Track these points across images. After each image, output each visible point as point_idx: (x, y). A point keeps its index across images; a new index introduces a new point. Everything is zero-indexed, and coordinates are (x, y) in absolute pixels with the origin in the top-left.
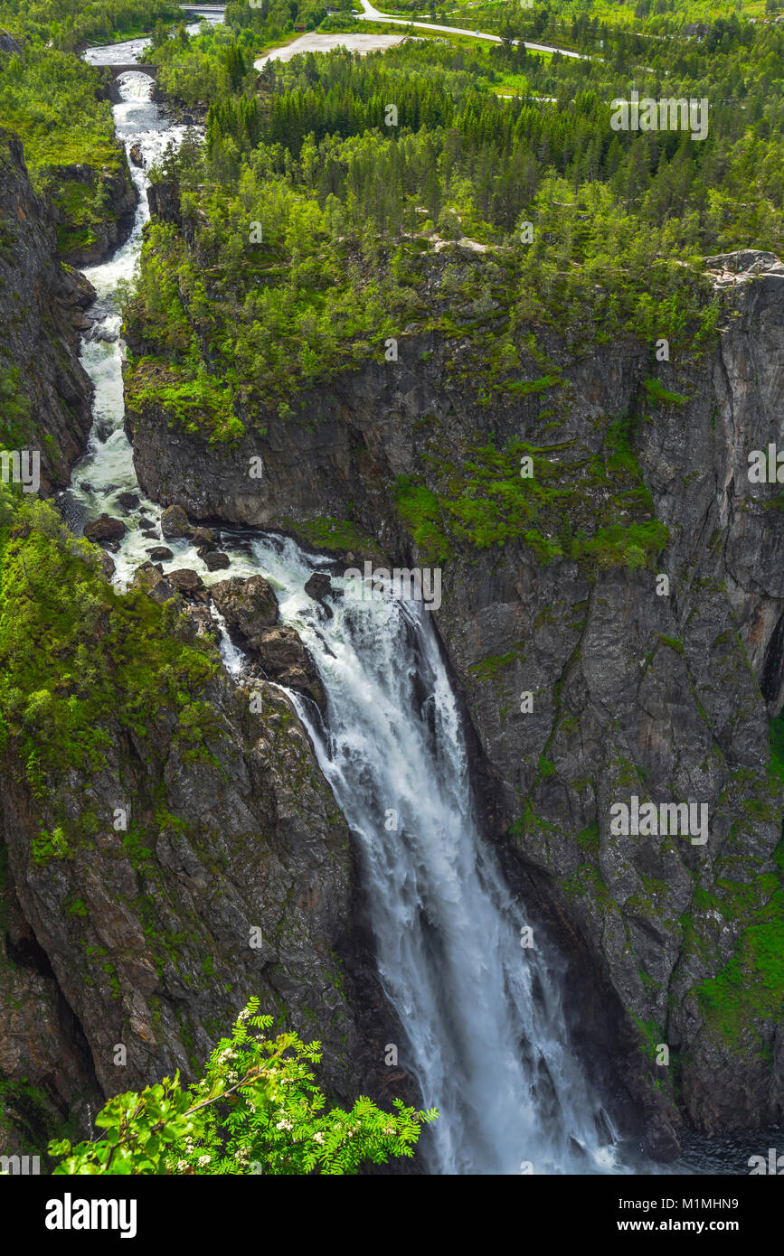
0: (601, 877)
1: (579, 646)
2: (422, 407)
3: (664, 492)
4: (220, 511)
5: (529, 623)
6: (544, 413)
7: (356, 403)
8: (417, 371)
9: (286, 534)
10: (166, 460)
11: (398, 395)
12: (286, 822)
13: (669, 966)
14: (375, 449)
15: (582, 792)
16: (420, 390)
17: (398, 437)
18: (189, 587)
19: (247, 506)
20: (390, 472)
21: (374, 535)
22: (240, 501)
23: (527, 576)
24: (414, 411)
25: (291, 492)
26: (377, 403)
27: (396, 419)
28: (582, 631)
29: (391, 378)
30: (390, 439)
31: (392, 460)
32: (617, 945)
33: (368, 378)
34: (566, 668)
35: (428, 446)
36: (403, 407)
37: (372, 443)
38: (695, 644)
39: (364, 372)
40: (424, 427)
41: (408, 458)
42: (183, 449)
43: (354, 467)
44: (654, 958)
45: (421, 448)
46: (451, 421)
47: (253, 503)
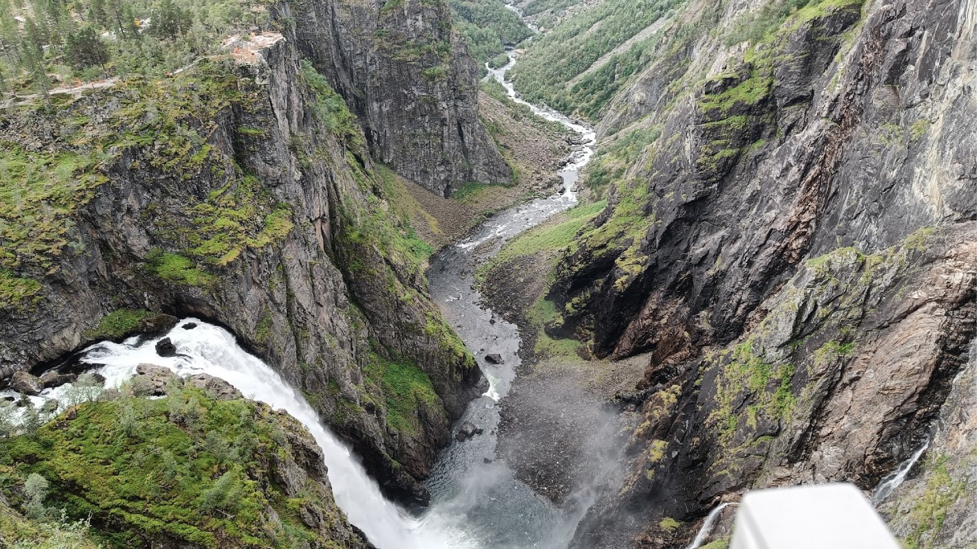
0: (348, 400)
1: (288, 290)
4: (41, 358)
5: (265, 293)
6: (214, 168)
7: (99, 221)
8: (131, 178)
11: (124, 201)
13: (378, 420)
14: (120, 248)
15: (321, 365)
16: (136, 191)
17: (134, 230)
19: (64, 339)
20: (136, 259)
21: (144, 305)
22: (56, 340)
23: (256, 267)
24: (136, 207)
25: (84, 311)
26: (113, 214)
27: (127, 219)
29: (116, 191)
30: (129, 235)
31: (133, 248)
34: (289, 306)
35: (156, 226)
36: (129, 208)
37: (116, 245)
40: (148, 214)
41: (145, 241)
43: (109, 270)
45: (152, 229)
46: (168, 200)
47: (67, 333)
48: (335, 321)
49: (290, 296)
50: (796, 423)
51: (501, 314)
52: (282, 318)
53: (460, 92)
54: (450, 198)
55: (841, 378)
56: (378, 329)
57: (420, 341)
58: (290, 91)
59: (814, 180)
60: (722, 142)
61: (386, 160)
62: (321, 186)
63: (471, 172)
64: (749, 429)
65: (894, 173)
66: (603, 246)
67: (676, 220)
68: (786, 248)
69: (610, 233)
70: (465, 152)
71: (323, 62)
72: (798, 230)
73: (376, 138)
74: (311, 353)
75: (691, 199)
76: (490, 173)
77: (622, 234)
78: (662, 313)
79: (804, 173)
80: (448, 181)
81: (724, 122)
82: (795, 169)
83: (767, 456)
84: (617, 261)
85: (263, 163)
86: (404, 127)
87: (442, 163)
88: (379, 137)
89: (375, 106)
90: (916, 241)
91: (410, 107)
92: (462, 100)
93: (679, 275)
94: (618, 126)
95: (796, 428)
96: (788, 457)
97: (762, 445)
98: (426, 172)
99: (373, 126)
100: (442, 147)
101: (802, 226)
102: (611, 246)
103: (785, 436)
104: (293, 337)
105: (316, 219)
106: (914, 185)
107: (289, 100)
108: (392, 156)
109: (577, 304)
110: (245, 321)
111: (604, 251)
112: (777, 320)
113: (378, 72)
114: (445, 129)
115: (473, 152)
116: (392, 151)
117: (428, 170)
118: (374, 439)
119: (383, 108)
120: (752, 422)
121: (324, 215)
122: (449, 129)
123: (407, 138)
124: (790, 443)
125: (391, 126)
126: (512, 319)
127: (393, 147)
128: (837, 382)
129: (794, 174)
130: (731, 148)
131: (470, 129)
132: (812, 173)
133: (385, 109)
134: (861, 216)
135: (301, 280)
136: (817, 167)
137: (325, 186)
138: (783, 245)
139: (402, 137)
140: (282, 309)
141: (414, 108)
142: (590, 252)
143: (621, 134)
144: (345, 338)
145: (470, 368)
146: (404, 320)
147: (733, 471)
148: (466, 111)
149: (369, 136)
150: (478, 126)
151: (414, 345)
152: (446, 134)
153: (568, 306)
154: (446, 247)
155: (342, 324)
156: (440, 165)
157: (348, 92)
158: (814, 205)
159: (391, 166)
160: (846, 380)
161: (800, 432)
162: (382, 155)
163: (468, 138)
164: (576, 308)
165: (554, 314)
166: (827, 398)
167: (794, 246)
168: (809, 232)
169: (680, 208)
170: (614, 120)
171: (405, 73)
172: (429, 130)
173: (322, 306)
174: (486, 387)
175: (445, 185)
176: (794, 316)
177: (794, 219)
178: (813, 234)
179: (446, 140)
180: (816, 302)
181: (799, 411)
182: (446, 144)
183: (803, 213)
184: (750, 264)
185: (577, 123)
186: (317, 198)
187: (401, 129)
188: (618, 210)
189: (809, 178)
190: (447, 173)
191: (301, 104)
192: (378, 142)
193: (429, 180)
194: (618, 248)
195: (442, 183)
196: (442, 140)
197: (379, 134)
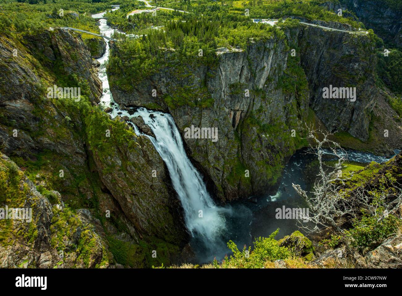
0: (209, 162)
1: (200, 122)
2: (167, 81)
3: (212, 93)
4: (131, 104)
5: (191, 119)
6: (190, 80)
7: (154, 81)
8: (165, 74)
9: (144, 107)
10: (119, 95)
11: (162, 79)
12: (151, 160)
13: (221, 175)
14: (159, 89)
15: (204, 148)
16: (166, 78)
17: (163, 87)
18: (126, 119)
20: (162, 94)
21: (161, 106)
22: (134, 102)
23: (190, 110)
24: (165, 82)
25: (144, 99)
26: (158, 81)
27: (162, 83)
28: (201, 119)
29: (160, 76)
30: (162, 87)
32: (212, 173)
33: (156, 76)
35: (169, 88)
36: (163, 81)
38: (220, 119)
39: (155, 75)
40: (168, 84)
41: (165, 91)
42: (122, 93)
44: (219, 174)
45: (168, 88)
46: (173, 83)
47: (137, 102)
53: (361, 98)
54: (333, 134)
61: (315, 109)
63: (349, 129)
70: (351, 120)
71: (309, 69)
73: (315, 100)
76: (357, 133)
80: (336, 127)
85: (210, 85)
87: (336, 120)
92: (360, 101)
98: (328, 120)
99: (316, 96)
100: (340, 114)
105: (238, 110)
108: (318, 109)
113: (328, 79)
114: (345, 109)
116: (319, 107)
117: (329, 120)
121: (244, 111)
122: (346, 109)
123: (327, 105)
127: (320, 106)
131: (357, 114)
148: (359, 106)
150: (362, 114)
152: (344, 110)
156: (335, 120)
157: (313, 81)
159: (316, 112)
162: (315, 106)
163: (355, 116)
171: (338, 82)
172: (337, 106)
182: (342, 114)
186: (239, 104)
190: (337, 124)
192: (316, 102)
193: (327, 123)
195: (333, 127)
196: (341, 112)
197: (317, 100)
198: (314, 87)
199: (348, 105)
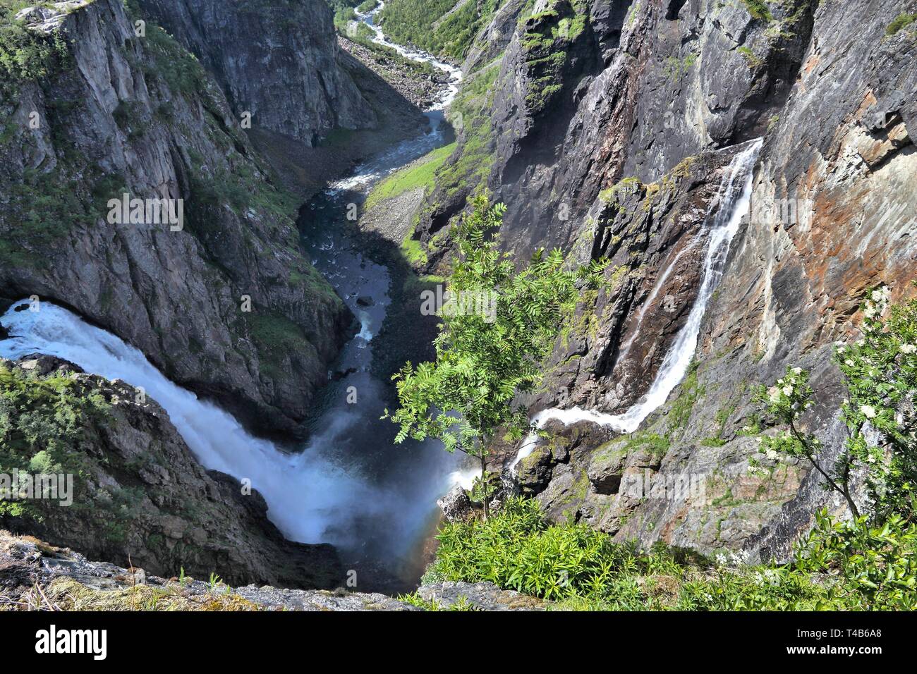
0: (211, 357)
34: (133, 276)
48: (190, 284)
49: (132, 265)
50: (600, 341)
51: (371, 258)
52: (125, 287)
54: (318, 149)
55: (633, 298)
56: (241, 285)
57: (285, 293)
58: (110, 58)
59: (620, 111)
60: (547, 78)
62: (161, 152)
63: (336, 119)
64: (562, 350)
65: (672, 105)
66: (455, 185)
67: (514, 156)
68: (603, 176)
69: (462, 170)
70: (328, 98)
71: (171, 21)
72: (611, 160)
73: (236, 93)
74: (164, 316)
75: (523, 135)
76: (355, 119)
77: (471, 171)
78: (510, 244)
79: (613, 105)
80: (314, 130)
81: (547, 59)
82: (606, 102)
83: (578, 373)
84: (468, 198)
85: (84, 137)
86: (263, 80)
87: (305, 113)
88: (239, 92)
89: (231, 61)
90: (683, 169)
91: (266, 60)
92: (319, 49)
93: (521, 208)
94: (479, 64)
95: (599, 346)
96: (594, 372)
97: (573, 364)
98: (290, 123)
99: (232, 82)
100: (304, 97)
101: (613, 156)
102: (463, 183)
103: (591, 354)
104: (142, 305)
106: (686, 115)
107: (111, 67)
109: (438, 242)
110: (85, 296)
111: (456, 189)
112: (580, 249)
114: (305, 79)
115: (336, 99)
116: (253, 105)
117: (292, 121)
118: (244, 390)
119: (239, 62)
120: (564, 344)
121: (170, 180)
122: (309, 79)
123: (267, 91)
124: (595, 359)
125: (249, 80)
126: (382, 261)
128: (631, 301)
129: (605, 107)
130: (556, 84)
131: (331, 77)
132: (619, 105)
133: (241, 64)
134: (653, 146)
135: (142, 249)
136: (622, 99)
137: (167, 150)
138: (600, 175)
139: (262, 91)
140: (124, 279)
141: (271, 61)
142: (444, 191)
143: (484, 71)
144: (203, 299)
145: (340, 313)
146: (267, 274)
147: (551, 389)
148: (323, 59)
149: (229, 94)
150: (338, 73)
151: (279, 297)
152: (306, 83)
153: (431, 244)
154: (315, 196)
155: (199, 286)
156: (303, 115)
157: (202, 50)
158: (621, 135)
160: (637, 299)
161: (602, 349)
163: (330, 86)
164: (437, 246)
165: (420, 253)
166: (624, 315)
167: (609, 175)
168: (619, 161)
169: (515, 144)
170: (476, 58)
171: (257, 26)
173: (171, 271)
174: (358, 329)
175: (312, 135)
176: (592, 245)
177: (607, 149)
178: (623, 164)
179: (307, 90)
180: (609, 230)
181: (602, 331)
182: (307, 94)
183: (613, 144)
184: (577, 193)
185: (444, 62)
186: (158, 163)
187: (260, 82)
188: (467, 147)
189: (617, 111)
190: (311, 123)
191: (128, 69)
192: (239, 97)
193: (294, 130)
194: (468, 186)
195: (308, 132)
196: (303, 90)
197: (238, 89)
198: (213, 64)
199: (306, 66)
